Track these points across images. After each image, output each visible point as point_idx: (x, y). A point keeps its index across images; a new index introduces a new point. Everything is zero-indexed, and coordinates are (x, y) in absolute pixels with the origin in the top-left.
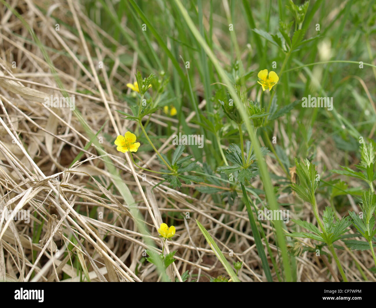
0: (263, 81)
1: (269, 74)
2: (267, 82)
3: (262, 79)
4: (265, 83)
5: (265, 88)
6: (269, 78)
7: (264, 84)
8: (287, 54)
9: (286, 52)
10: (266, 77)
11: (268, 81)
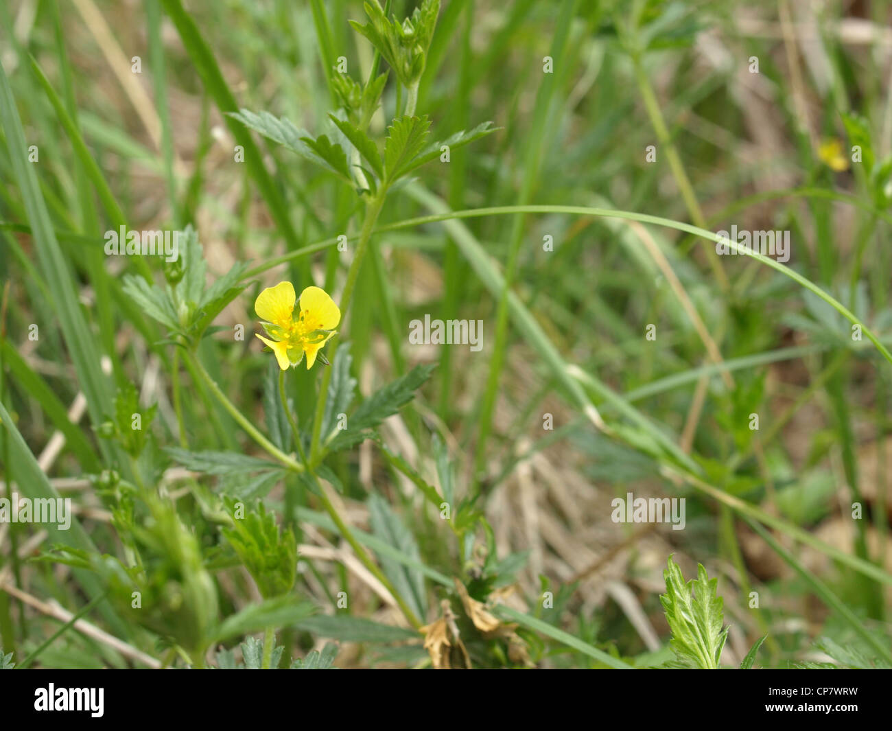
0: (276, 328)
1: (302, 298)
2: (294, 331)
3: (276, 322)
4: (287, 336)
5: (290, 358)
6: (302, 312)
7: (285, 339)
8: (371, 201)
9: (369, 192)
10: (289, 313)
11: (300, 328)
